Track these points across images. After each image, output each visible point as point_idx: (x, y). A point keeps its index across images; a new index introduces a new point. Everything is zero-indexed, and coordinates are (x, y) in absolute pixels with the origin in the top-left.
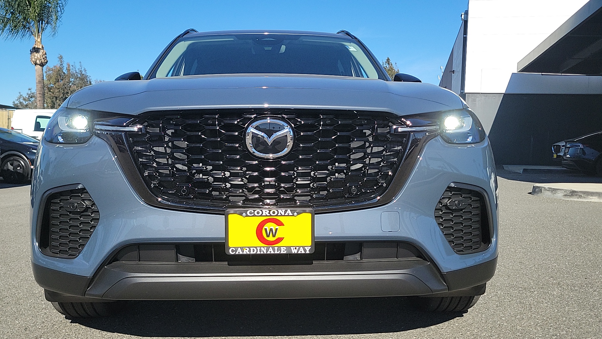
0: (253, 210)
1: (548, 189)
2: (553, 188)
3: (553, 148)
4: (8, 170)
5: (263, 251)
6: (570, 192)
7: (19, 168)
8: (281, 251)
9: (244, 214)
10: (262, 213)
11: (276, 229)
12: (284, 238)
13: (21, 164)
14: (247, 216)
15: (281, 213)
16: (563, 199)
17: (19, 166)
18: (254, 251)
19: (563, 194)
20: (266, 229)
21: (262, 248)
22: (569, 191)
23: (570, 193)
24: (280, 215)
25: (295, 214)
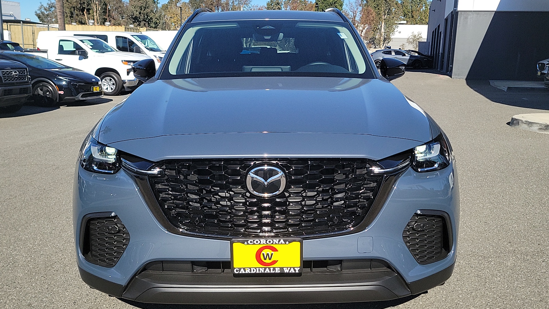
0: (253, 240)
1: (525, 122)
2: (529, 121)
3: (538, 65)
4: (39, 94)
5: (261, 271)
6: (544, 126)
7: (48, 93)
8: (275, 271)
9: (246, 243)
10: (260, 242)
11: (272, 254)
12: (278, 261)
13: (49, 89)
14: (248, 244)
15: (275, 242)
16: (538, 132)
17: (48, 91)
18: (254, 270)
19: (538, 128)
20: (264, 254)
21: (261, 269)
22: (544, 125)
23: (544, 127)
24: (275, 243)
25: (287, 242)
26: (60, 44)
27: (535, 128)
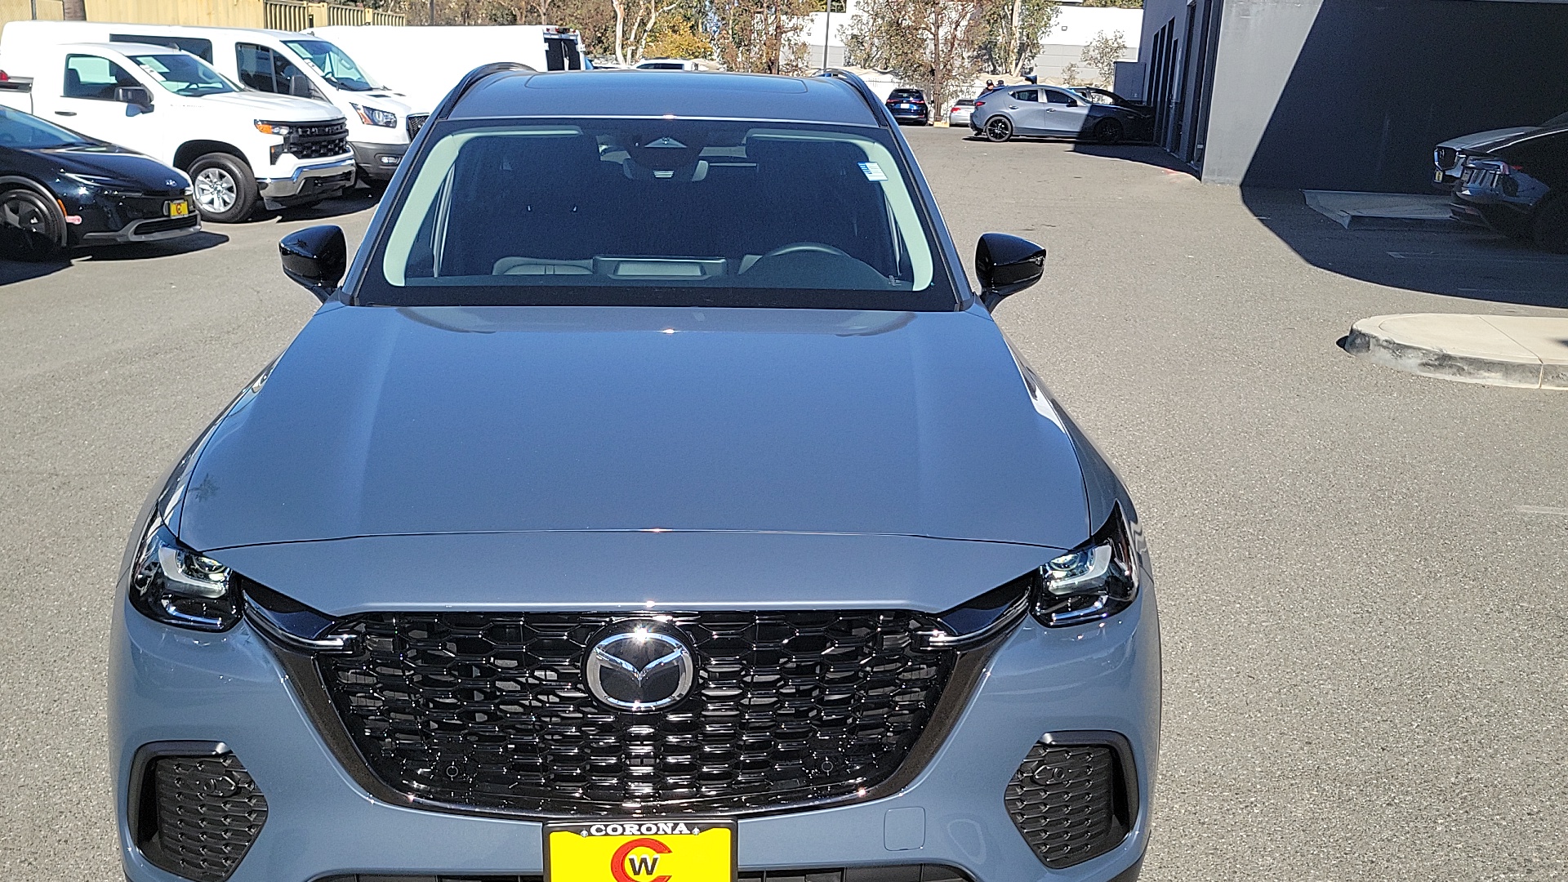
1: (1385, 344)
2: (1397, 342)
3: (1436, 154)
4: (7, 224)
6: (1436, 357)
7: (34, 221)
9: (584, 832)
10: (624, 830)
11: (655, 860)
12: (670, 877)
13: (37, 210)
14: (590, 834)
16: (1419, 373)
17: (34, 214)
19: (1419, 361)
20: (633, 859)
22: (1435, 354)
23: (1436, 360)
24: (663, 833)
25: (696, 830)
26: (70, 67)
27: (1411, 362)
